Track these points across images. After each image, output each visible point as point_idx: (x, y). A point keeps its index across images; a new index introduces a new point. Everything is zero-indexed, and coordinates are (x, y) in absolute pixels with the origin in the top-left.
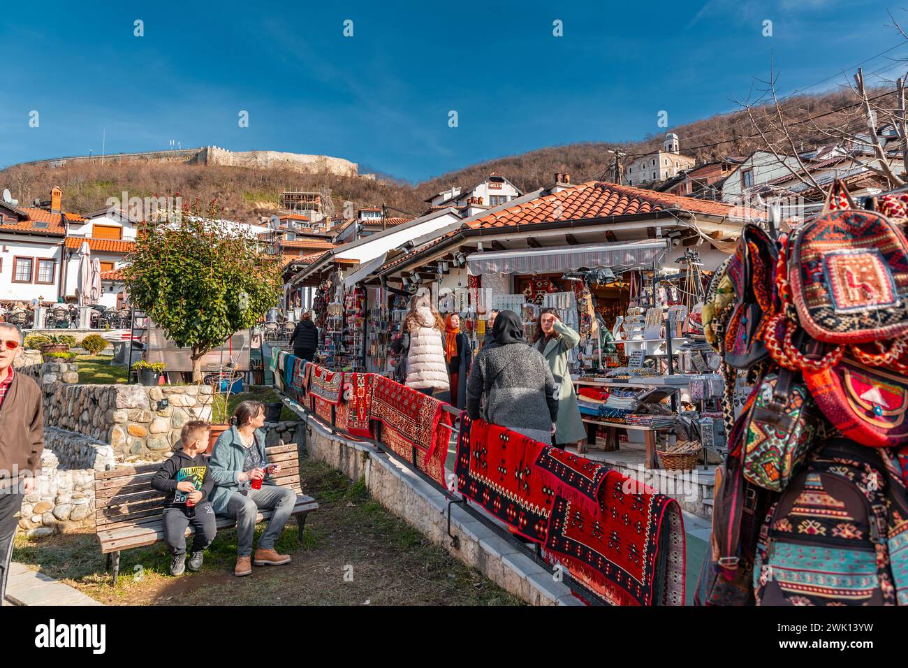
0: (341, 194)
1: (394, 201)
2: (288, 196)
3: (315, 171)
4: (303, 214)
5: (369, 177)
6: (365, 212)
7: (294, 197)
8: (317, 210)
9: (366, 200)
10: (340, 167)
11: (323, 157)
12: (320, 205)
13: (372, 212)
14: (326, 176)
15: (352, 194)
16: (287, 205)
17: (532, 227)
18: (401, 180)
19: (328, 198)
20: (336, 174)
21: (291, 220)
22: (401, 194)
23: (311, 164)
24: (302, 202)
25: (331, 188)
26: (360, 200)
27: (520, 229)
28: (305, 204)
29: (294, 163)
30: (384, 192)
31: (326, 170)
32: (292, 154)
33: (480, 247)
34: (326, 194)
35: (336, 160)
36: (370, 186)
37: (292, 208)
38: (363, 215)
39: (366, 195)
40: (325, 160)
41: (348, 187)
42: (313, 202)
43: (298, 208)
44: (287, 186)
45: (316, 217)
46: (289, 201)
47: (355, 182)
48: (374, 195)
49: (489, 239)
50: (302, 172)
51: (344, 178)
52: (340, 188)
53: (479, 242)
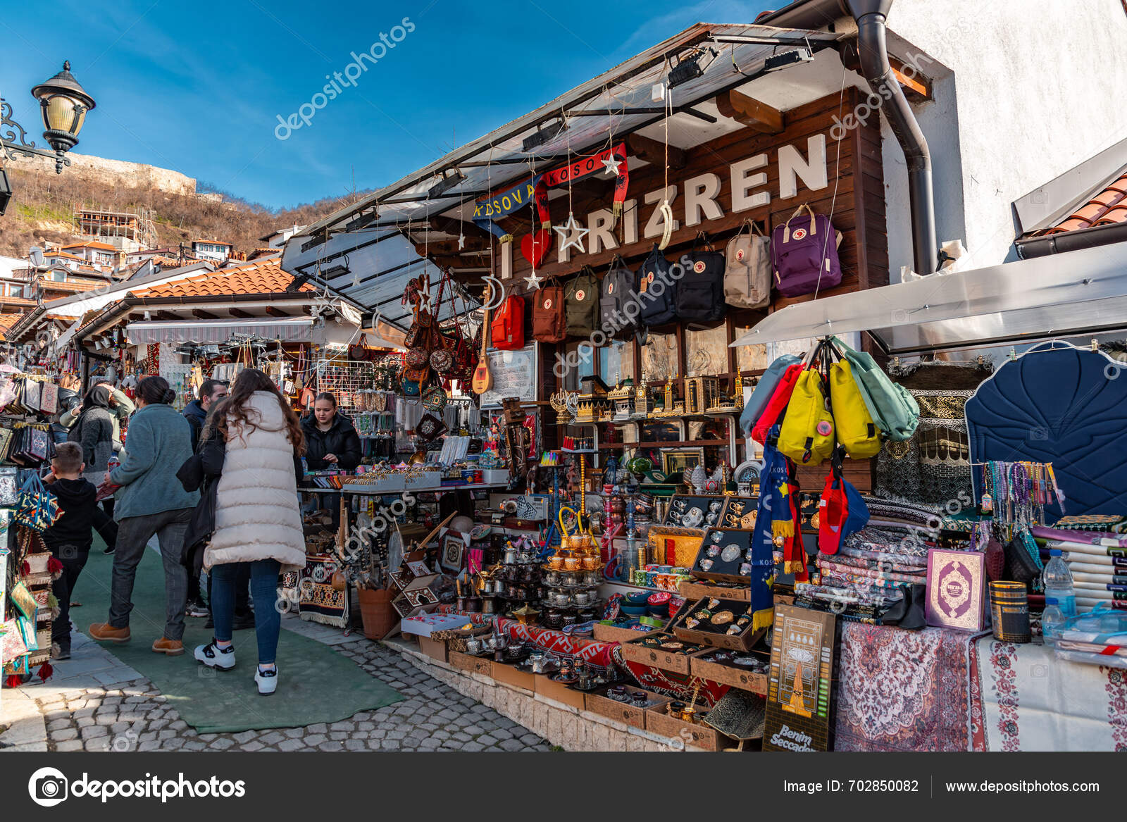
0: (170, 217)
1: (246, 232)
2: (88, 216)
3: (133, 184)
4: (110, 241)
5: (213, 198)
6: (201, 244)
7: (97, 218)
8: (131, 238)
9: (205, 228)
10: (170, 181)
11: (146, 167)
12: (136, 231)
13: (211, 245)
14: (149, 193)
15: (186, 219)
16: (87, 228)
17: (196, 299)
18: (256, 206)
19: (149, 223)
20: (165, 191)
21: (89, 248)
22: (255, 224)
23: (127, 174)
24: (109, 225)
25: (155, 209)
26: (197, 228)
27: (185, 300)
28: (113, 230)
29: (101, 170)
30: (232, 220)
31: (150, 184)
32: (99, 159)
33: (147, 315)
34: (145, 217)
35: (165, 172)
36: (211, 211)
37: (95, 232)
38: (198, 248)
39: (206, 221)
40: (149, 170)
41: (181, 209)
42: (126, 226)
43: (104, 233)
44: (89, 202)
45: (128, 246)
46: (89, 224)
47: (192, 203)
48: (217, 222)
49: (156, 308)
50: (112, 184)
51: (175, 198)
52: (169, 210)
53: (146, 311)
